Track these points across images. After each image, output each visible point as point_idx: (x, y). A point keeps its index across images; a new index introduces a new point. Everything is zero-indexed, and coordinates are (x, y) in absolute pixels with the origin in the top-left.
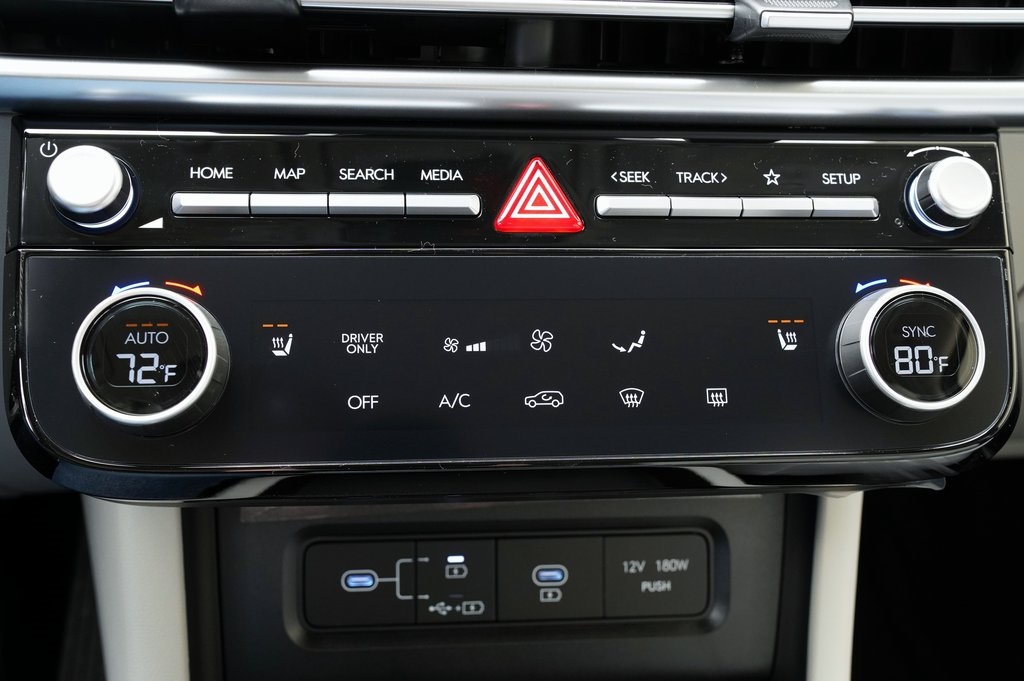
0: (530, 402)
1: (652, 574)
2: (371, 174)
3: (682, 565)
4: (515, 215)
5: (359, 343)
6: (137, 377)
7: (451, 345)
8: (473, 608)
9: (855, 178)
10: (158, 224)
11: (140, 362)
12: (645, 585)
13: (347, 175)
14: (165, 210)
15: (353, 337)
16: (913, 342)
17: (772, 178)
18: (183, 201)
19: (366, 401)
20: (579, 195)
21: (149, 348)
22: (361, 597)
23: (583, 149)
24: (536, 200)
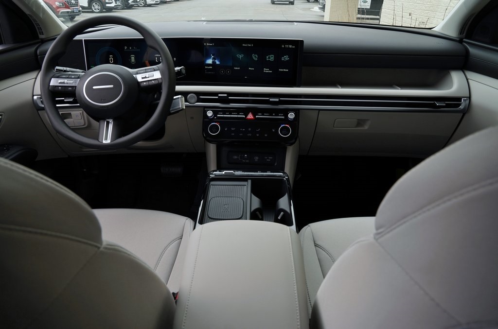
0: (248, 135)
1: (268, 159)
2: (235, 113)
3: (271, 158)
5: (233, 129)
7: (241, 129)
8: (247, 161)
9: (283, 115)
10: (216, 118)
11: (214, 130)
13: (233, 113)
14: (216, 116)
17: (274, 114)
18: (218, 115)
19: (233, 134)
20: (254, 115)
21: (214, 128)
23: (255, 111)
24: (250, 116)
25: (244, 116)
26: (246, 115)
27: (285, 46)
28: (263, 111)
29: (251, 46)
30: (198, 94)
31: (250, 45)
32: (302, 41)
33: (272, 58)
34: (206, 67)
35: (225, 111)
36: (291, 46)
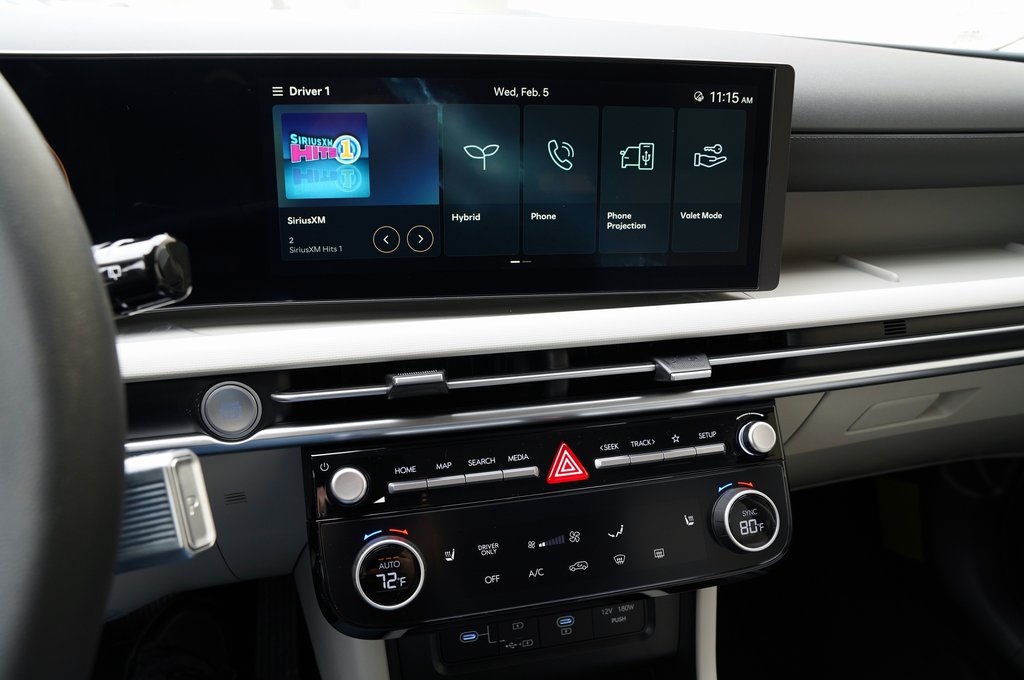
0: (572, 569)
1: (617, 614)
2: (484, 461)
3: (631, 607)
4: (557, 475)
5: (487, 549)
6: (388, 585)
7: (531, 545)
8: (528, 643)
9: (714, 434)
10: (382, 500)
11: (388, 578)
12: (613, 620)
13: (472, 463)
14: (385, 492)
15: (484, 547)
16: (747, 519)
17: (676, 439)
18: (394, 486)
19: (494, 578)
20: (586, 461)
21: (390, 570)
22: (470, 644)
23: (586, 437)
24: (566, 466)
25: (533, 470)
26: (546, 465)
27: (708, 97)
28: (625, 430)
29: (540, 100)
30: (263, 380)
31: (532, 93)
32: (787, 73)
33: (645, 157)
34: (291, 221)
35: (426, 453)
36: (734, 97)
